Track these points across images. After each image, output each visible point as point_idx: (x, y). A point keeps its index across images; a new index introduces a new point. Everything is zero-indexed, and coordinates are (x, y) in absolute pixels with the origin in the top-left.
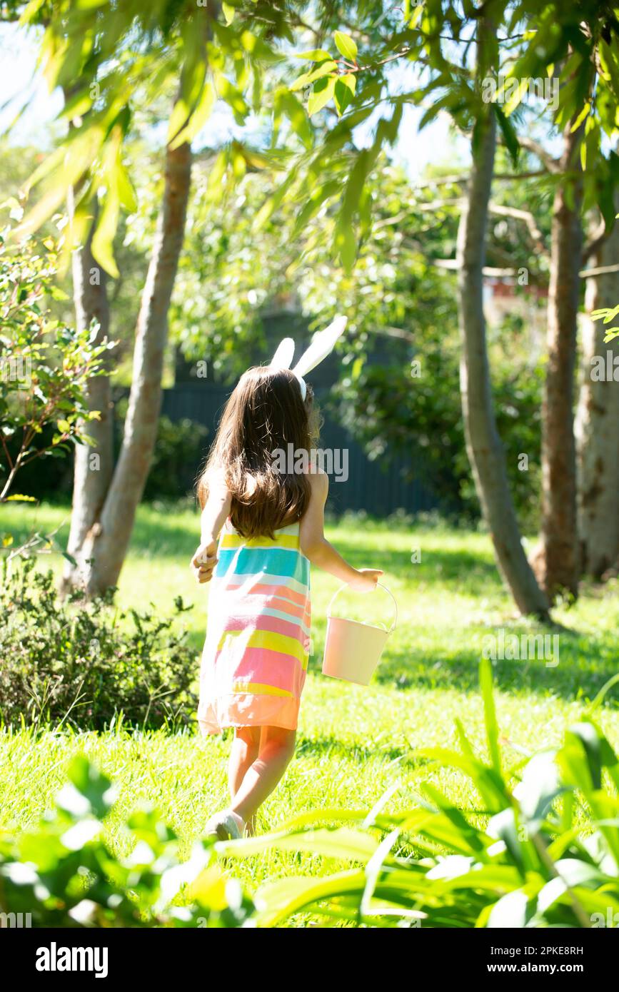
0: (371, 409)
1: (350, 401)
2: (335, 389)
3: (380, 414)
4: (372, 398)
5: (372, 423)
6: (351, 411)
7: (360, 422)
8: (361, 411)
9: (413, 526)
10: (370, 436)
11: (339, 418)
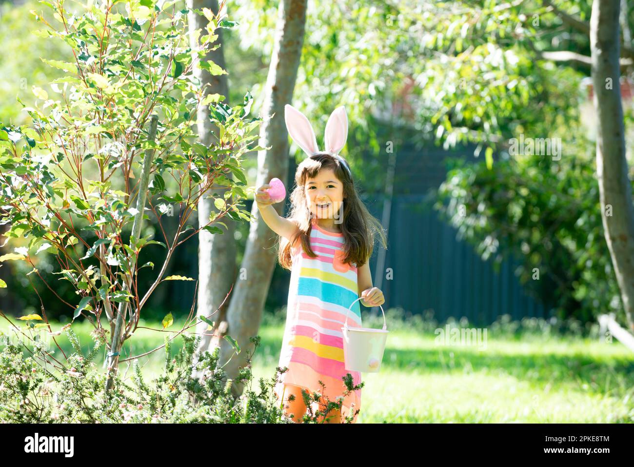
0: (481, 207)
1: (458, 199)
2: (443, 188)
3: (490, 212)
4: (481, 197)
5: (483, 222)
6: (462, 210)
7: (471, 221)
8: (472, 210)
9: (519, 333)
10: (481, 235)
11: (448, 218)
